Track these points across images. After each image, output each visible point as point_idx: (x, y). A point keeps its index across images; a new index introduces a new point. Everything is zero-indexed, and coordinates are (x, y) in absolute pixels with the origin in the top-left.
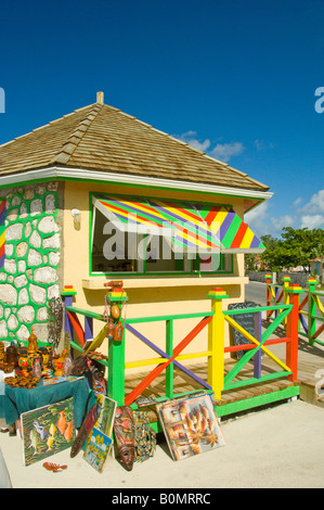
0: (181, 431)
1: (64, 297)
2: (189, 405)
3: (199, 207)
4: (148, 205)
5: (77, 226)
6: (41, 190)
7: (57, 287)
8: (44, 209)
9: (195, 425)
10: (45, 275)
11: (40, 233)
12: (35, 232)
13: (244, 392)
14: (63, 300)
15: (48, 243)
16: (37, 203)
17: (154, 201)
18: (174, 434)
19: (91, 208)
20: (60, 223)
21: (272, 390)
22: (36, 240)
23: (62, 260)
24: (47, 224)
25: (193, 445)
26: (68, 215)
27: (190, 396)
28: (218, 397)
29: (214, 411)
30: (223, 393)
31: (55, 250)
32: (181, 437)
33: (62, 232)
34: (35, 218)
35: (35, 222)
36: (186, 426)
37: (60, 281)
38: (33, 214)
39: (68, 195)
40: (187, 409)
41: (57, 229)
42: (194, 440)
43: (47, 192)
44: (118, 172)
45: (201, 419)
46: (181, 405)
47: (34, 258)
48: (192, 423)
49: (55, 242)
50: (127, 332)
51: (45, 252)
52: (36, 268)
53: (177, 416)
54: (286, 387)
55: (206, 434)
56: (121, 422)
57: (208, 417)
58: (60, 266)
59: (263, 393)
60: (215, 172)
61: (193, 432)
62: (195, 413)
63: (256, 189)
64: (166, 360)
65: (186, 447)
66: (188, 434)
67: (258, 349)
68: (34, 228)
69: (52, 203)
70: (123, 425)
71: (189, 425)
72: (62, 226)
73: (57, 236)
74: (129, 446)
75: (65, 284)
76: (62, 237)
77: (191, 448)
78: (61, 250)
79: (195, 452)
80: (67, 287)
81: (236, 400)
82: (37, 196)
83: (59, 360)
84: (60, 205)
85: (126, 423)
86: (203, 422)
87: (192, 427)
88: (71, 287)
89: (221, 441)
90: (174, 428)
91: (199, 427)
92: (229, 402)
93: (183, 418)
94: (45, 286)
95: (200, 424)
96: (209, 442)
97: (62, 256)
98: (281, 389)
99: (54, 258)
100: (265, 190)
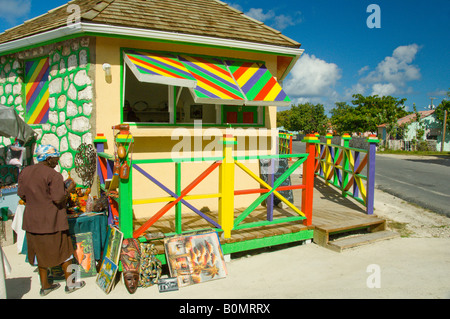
0: (184, 262)
1: (96, 144)
2: (194, 241)
3: (230, 62)
4: (177, 60)
5: (109, 79)
6: (76, 46)
7: (90, 134)
8: (79, 64)
9: (198, 259)
10: (80, 124)
11: (75, 85)
12: (72, 86)
13: (256, 233)
14: (96, 147)
15: (82, 95)
16: (72, 59)
17: (183, 56)
18: (176, 264)
19: (122, 62)
20: (92, 76)
21: (283, 233)
22: (72, 93)
23: (94, 111)
24: (81, 78)
25: (194, 275)
26: (100, 69)
27: (198, 233)
28: (227, 235)
29: (220, 247)
30: (233, 232)
31: (87, 101)
32: (183, 268)
33: (94, 85)
34: (71, 73)
35: (72, 76)
36: (189, 258)
37: (93, 129)
38: (70, 69)
39: (99, 50)
40: (193, 244)
41: (88, 81)
42: (196, 271)
43: (81, 48)
44: (143, 28)
45: (204, 253)
46: (187, 240)
47: (72, 109)
48: (196, 256)
49: (87, 94)
50: (134, 170)
51: (80, 103)
52: (73, 118)
53: (182, 249)
54: (298, 230)
55: (208, 267)
56: (128, 251)
57: (212, 251)
58: (92, 116)
59: (274, 234)
60: (248, 29)
61: (196, 264)
62: (199, 247)
63: (286, 46)
64: (174, 199)
65: (187, 277)
66: (191, 266)
67: (269, 193)
68: (71, 82)
69: (84, 59)
70: (129, 254)
71: (192, 258)
72: (94, 79)
73: (89, 88)
74: (132, 272)
75: (98, 132)
76: (94, 90)
77: (191, 278)
78: (93, 101)
79: (195, 282)
80: (99, 135)
81: (246, 239)
82: (73, 52)
83: (83, 198)
84: (92, 60)
85: (132, 253)
86: (206, 256)
87: (196, 260)
88: (102, 135)
89: (222, 273)
90: (177, 260)
91: (202, 260)
92: (238, 240)
93: (188, 251)
94: (81, 134)
95: (203, 258)
96: (210, 273)
97: (94, 106)
98: (293, 232)
99: (88, 109)
100: (298, 47)
